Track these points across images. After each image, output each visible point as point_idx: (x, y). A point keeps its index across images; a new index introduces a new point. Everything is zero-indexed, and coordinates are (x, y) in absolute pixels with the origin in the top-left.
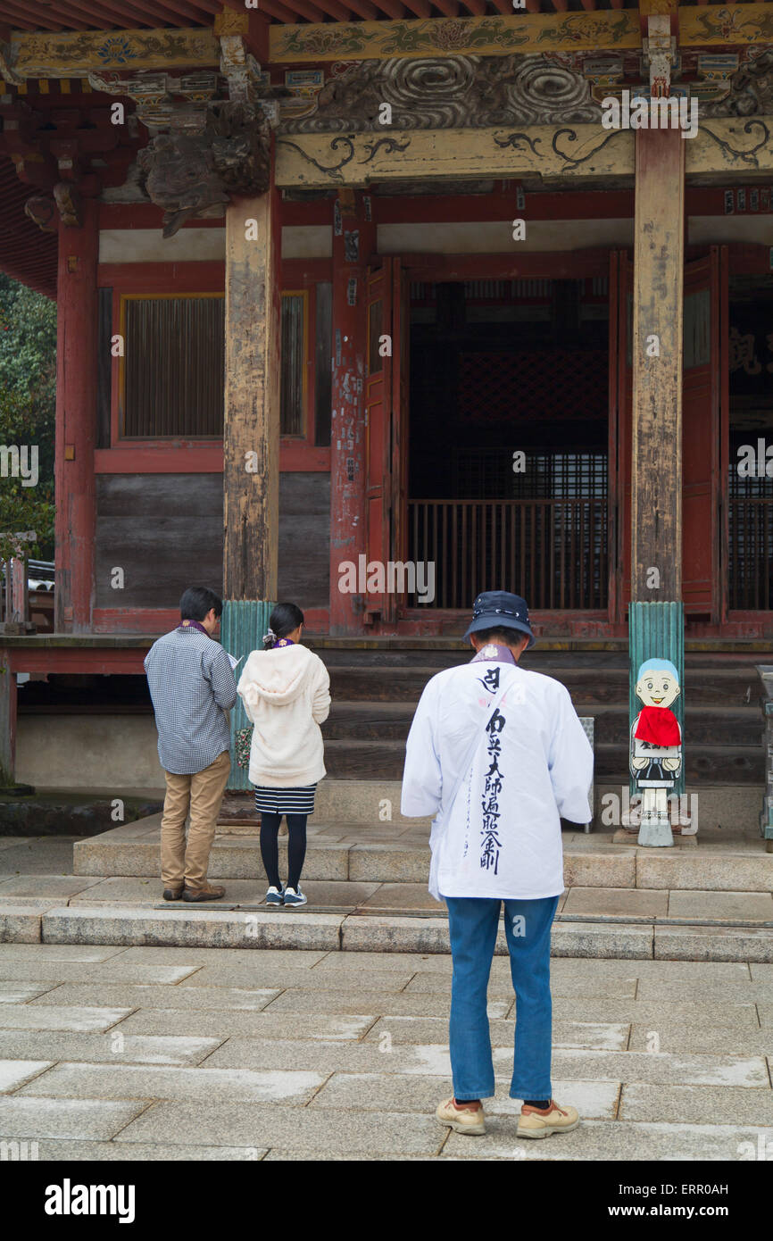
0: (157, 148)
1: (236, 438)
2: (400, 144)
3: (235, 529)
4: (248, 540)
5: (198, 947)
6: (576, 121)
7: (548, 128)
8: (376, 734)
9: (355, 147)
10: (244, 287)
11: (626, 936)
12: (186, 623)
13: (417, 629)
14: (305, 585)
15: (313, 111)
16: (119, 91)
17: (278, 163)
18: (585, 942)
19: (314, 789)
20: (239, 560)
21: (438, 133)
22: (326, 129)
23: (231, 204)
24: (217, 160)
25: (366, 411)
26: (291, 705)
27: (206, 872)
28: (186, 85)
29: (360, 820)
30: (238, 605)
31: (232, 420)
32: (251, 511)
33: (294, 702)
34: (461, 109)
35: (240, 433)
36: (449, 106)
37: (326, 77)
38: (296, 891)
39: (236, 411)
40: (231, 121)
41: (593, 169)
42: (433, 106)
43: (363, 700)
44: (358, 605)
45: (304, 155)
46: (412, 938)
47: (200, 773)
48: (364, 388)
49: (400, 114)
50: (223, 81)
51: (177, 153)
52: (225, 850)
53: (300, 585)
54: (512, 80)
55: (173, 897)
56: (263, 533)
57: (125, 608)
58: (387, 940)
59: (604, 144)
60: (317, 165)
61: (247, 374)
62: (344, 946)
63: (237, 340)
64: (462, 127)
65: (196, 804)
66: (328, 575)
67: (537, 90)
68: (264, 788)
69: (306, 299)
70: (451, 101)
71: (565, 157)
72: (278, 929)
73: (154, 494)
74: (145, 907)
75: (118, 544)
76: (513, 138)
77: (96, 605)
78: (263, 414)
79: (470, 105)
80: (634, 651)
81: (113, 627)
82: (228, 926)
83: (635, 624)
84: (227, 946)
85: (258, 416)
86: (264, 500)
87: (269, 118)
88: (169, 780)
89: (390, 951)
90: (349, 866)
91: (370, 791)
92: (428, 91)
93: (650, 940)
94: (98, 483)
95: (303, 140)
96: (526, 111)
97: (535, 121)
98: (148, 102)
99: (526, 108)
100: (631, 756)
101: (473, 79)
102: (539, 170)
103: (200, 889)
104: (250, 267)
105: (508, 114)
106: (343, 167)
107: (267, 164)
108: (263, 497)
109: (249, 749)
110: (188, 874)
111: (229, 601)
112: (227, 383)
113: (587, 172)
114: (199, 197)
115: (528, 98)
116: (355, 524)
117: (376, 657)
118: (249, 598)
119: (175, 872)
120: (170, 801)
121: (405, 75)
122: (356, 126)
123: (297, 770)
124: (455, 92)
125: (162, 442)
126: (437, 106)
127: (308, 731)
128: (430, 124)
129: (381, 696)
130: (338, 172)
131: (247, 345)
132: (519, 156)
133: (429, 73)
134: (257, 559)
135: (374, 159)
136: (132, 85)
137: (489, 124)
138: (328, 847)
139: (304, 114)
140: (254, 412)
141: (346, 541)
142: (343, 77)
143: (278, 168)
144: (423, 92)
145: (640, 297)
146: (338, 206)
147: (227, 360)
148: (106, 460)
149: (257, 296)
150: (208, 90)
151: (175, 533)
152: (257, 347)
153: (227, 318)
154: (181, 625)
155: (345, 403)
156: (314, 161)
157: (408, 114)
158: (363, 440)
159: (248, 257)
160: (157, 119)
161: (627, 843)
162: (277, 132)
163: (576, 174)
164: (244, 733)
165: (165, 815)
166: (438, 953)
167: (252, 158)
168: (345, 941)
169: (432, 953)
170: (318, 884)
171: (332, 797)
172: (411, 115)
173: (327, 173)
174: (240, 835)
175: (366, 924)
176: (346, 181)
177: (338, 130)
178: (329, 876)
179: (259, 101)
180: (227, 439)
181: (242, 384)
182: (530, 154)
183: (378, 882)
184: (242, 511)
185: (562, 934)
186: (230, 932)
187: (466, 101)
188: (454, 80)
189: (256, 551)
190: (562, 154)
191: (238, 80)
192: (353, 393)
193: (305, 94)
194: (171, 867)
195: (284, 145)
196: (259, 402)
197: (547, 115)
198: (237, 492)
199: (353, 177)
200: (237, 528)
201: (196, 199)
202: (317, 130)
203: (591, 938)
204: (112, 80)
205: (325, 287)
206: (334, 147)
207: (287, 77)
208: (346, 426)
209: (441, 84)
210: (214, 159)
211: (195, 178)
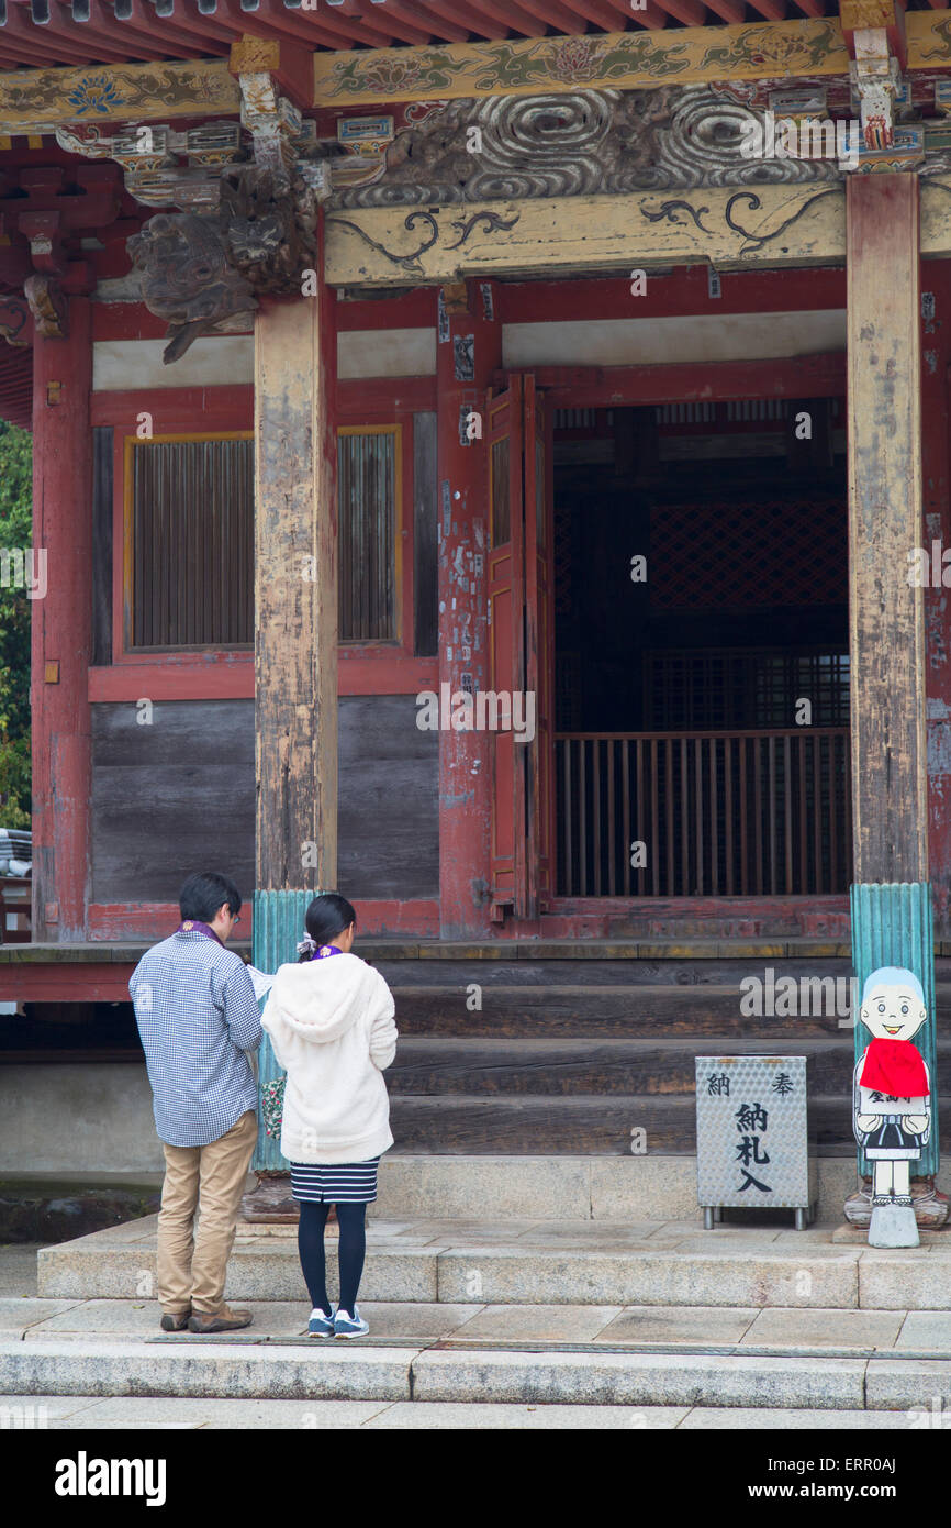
0: (154, 234)
1: (272, 652)
2: (505, 219)
3: (272, 785)
4: (291, 801)
5: (205, 1397)
6: (761, 180)
7: (717, 191)
8: (495, 1087)
9: (439, 226)
10: (280, 431)
11: (825, 1376)
12: (188, 925)
13: (571, 929)
14: (404, 864)
15: (379, 174)
16: (99, 152)
17: (329, 251)
18: (765, 1385)
19: (375, 1166)
20: (279, 831)
21: (560, 203)
22: (397, 200)
23: (259, 312)
24: (236, 251)
25: (489, 602)
26: (338, 1043)
27: (222, 1289)
28: (195, 142)
29: (466, 1215)
30: (278, 897)
31: (266, 626)
32: (294, 758)
33: (342, 1037)
34: (591, 167)
35: (278, 646)
36: (574, 163)
37: (396, 126)
38: (352, 1316)
39: (271, 612)
40: (255, 196)
41: (785, 250)
42: (552, 164)
43: (477, 1035)
44: (482, 893)
45: (367, 239)
46: (514, 1382)
47: (213, 1144)
48: (486, 569)
49: (504, 177)
50: (246, 135)
51: (184, 240)
52: (257, 1258)
53: (397, 864)
54: (666, 123)
55: (175, 1326)
56: (312, 792)
57: (137, 903)
58: (479, 1385)
59: (801, 213)
60: (385, 252)
61: (286, 559)
62: (415, 1394)
63: (272, 510)
64: (593, 193)
65: (206, 1189)
66: (438, 849)
67: (703, 137)
68: (302, 1165)
69: (398, 437)
70: (578, 156)
71: (745, 234)
72: (321, 1369)
73: (176, 731)
74: (134, 1341)
75: (124, 806)
76: (667, 208)
77: (92, 900)
78: (311, 615)
79: (606, 161)
80: (859, 956)
81: (118, 931)
82: (248, 1366)
83: (860, 917)
84: (247, 1396)
85: (304, 619)
86: (314, 742)
87: (314, 187)
88: (168, 1155)
89: (483, 1401)
90: (438, 1282)
91: (481, 1171)
92: (545, 142)
93: (860, 1380)
94: (94, 716)
95: (364, 218)
96: (687, 167)
97: (701, 181)
98: (141, 168)
99: (687, 163)
100: (855, 1113)
101: (610, 122)
102: (708, 253)
103: (214, 1314)
104: (290, 403)
105: (661, 173)
106: (423, 254)
107: (312, 253)
108: (312, 738)
109: (280, 1110)
110: (196, 1292)
111: (264, 892)
112: (258, 572)
113: (776, 255)
114: (214, 304)
115: (691, 149)
116: (474, 772)
117: (496, 971)
118: (293, 886)
119: (178, 1289)
120: (172, 1186)
121: (510, 119)
122: (442, 195)
123: (349, 1139)
124: (583, 143)
125: (189, 654)
126: (557, 164)
127: (364, 1082)
128: (548, 189)
129: (504, 1029)
130: (415, 262)
131: (286, 516)
132: (678, 233)
133: (546, 117)
134: (305, 829)
135: (467, 242)
136: (116, 144)
137: (633, 188)
138: (408, 1253)
139: (367, 178)
140: (298, 613)
141: (462, 796)
142: (422, 125)
143: (329, 259)
144: (537, 143)
145: (857, 435)
146: (443, 299)
147: (257, 539)
148: (103, 683)
149: (300, 444)
150: (227, 148)
151: (209, 789)
152: (300, 519)
153: (257, 478)
154: (180, 928)
155: (457, 592)
156: (380, 247)
157: (516, 176)
158: (485, 644)
159: (286, 387)
160: (154, 191)
161: (853, 1243)
162: (327, 207)
163: (762, 257)
164: (274, 1086)
165: (163, 1205)
166: (552, 1402)
167: (287, 247)
168: (418, 1386)
169: (543, 1402)
170: (392, 1308)
171: (424, 1181)
172: (521, 177)
173: (399, 265)
174: (283, 1237)
175: (447, 1361)
176: (427, 275)
177: (416, 201)
178: (409, 1295)
179: (301, 163)
180: (258, 654)
181: (279, 572)
182: (692, 229)
183: (481, 1303)
184: (283, 758)
185: (732, 1373)
186: (252, 1375)
187: (599, 155)
188: (583, 125)
189: (302, 818)
190: (740, 229)
191: (267, 134)
192: (469, 575)
193: (368, 151)
194: (172, 1282)
195: (336, 225)
196: (305, 599)
197: (717, 173)
198: (275, 732)
199: (437, 268)
200: (275, 783)
201: (211, 306)
202: (384, 202)
203: (774, 1379)
204: (91, 137)
205: (426, 419)
206: (409, 225)
207: (340, 126)
208: (460, 626)
209: (563, 131)
210: (231, 250)
211: (208, 276)
